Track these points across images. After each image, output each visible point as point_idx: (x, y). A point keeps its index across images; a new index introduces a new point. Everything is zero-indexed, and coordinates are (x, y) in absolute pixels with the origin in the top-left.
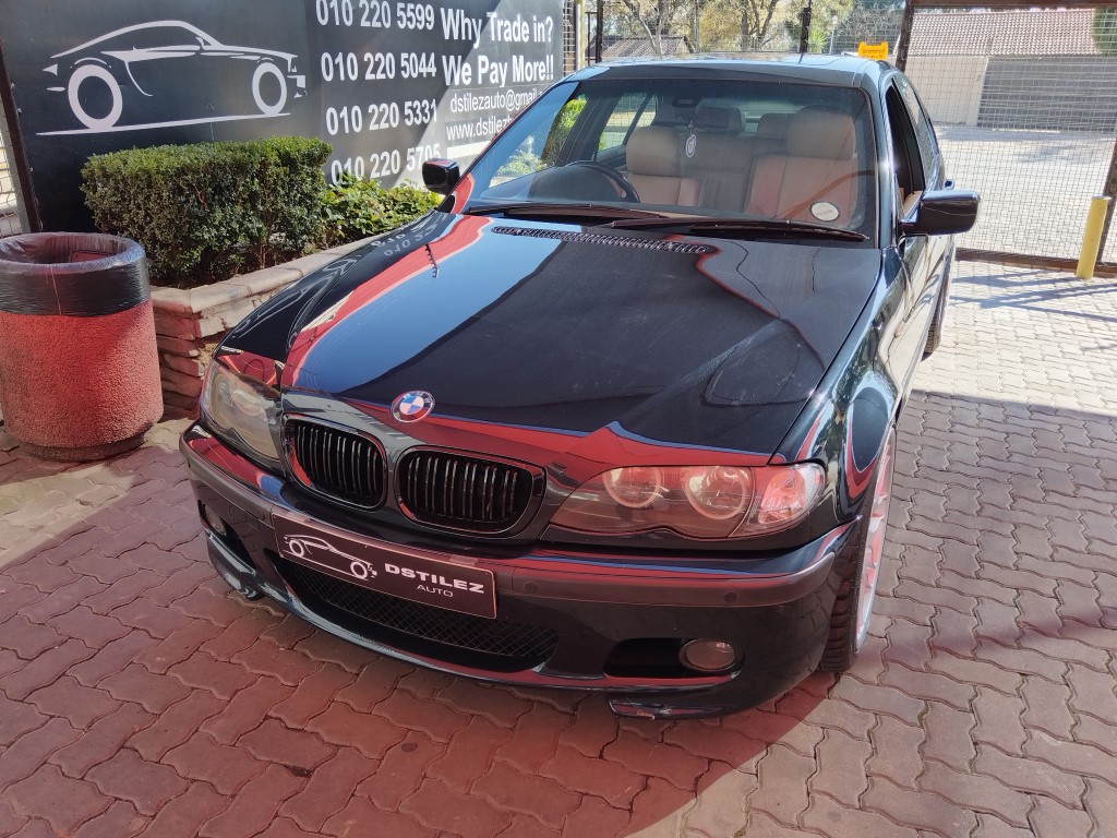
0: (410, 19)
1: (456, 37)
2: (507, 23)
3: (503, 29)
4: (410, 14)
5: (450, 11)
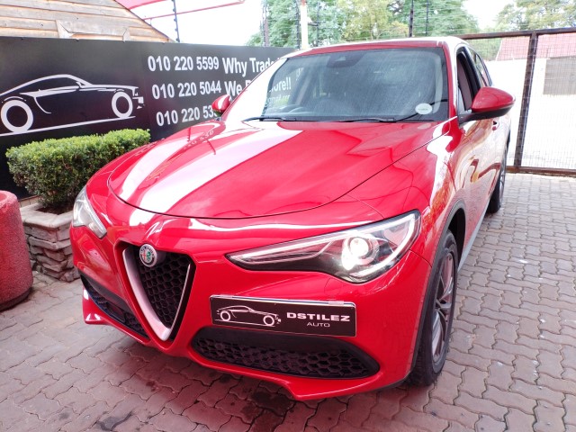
0: (205, 65)
1: (232, 72)
2: (262, 63)
3: (259, 66)
4: (204, 62)
5: (228, 59)
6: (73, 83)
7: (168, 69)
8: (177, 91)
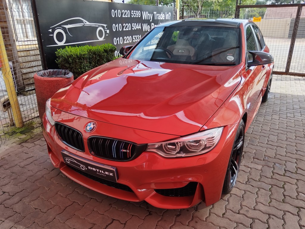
0: (134, 15)
1: (146, 19)
2: (159, 15)
5: (145, 12)
6: (82, 22)
7: (120, 16)
8: (123, 27)
